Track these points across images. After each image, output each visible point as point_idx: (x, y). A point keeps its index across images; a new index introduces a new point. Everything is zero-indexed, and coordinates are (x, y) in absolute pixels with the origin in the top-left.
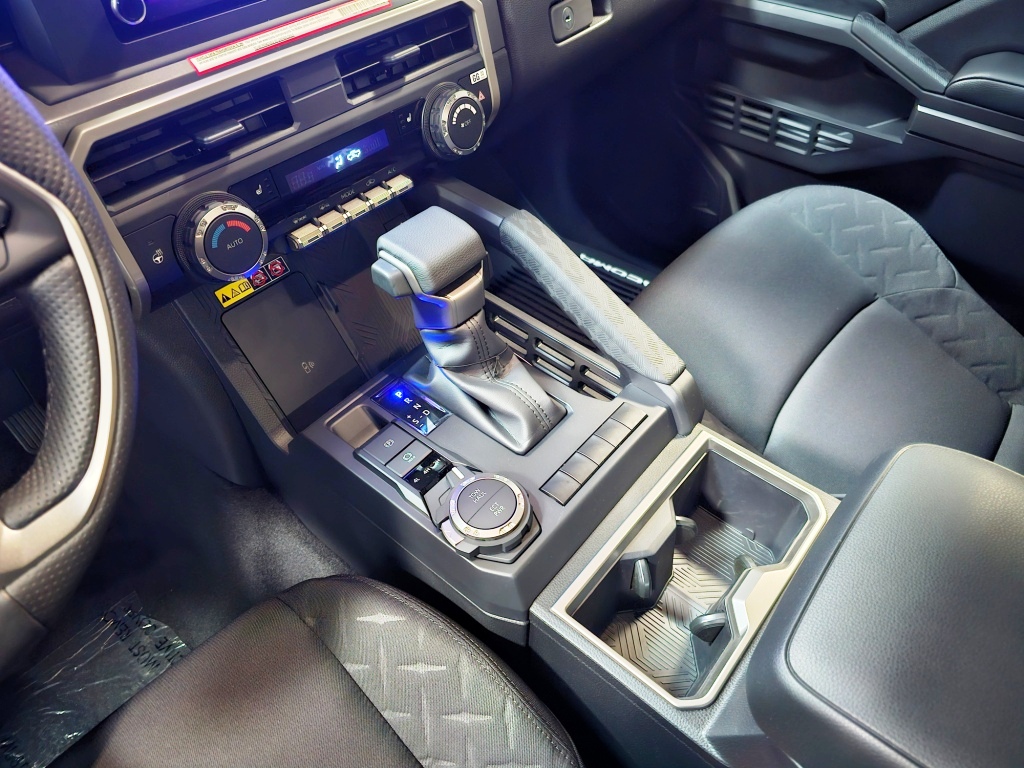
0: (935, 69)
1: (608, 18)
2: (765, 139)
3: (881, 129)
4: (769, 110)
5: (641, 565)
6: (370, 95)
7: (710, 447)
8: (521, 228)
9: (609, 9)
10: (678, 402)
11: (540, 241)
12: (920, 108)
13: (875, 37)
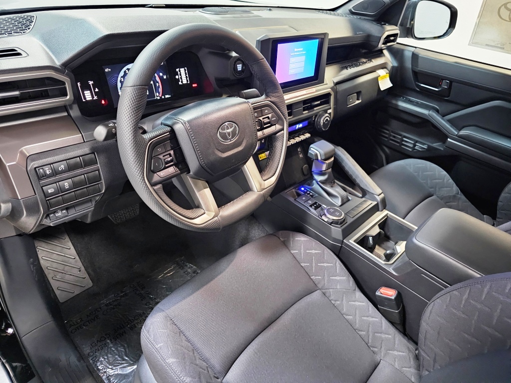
0: (453, 129)
1: (360, 101)
2: (398, 145)
3: (436, 145)
4: (400, 135)
5: (371, 239)
6: (307, 112)
7: (388, 215)
8: (339, 150)
9: (360, 98)
10: (380, 201)
11: (344, 155)
12: (449, 140)
13: (435, 117)
